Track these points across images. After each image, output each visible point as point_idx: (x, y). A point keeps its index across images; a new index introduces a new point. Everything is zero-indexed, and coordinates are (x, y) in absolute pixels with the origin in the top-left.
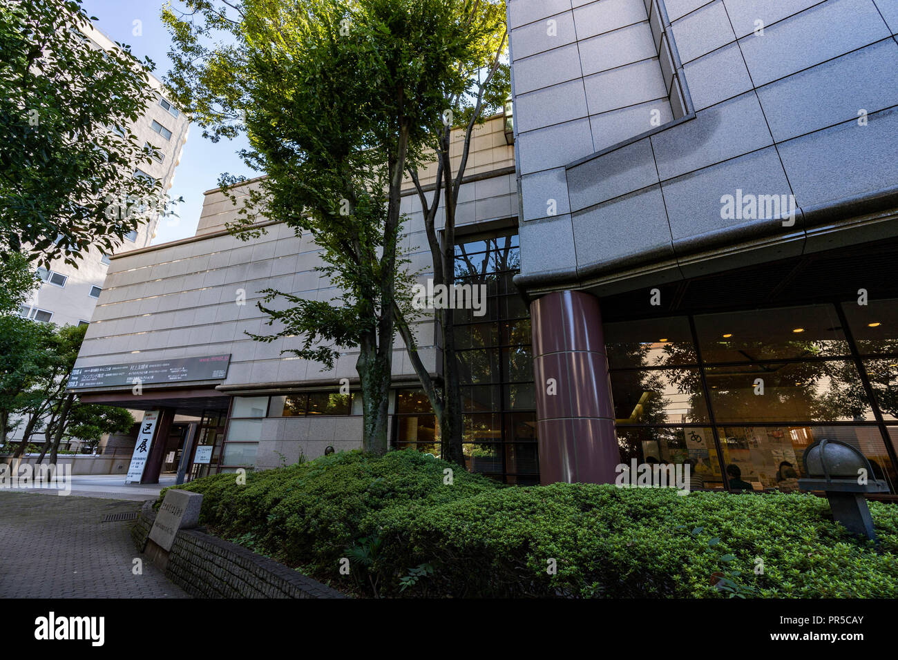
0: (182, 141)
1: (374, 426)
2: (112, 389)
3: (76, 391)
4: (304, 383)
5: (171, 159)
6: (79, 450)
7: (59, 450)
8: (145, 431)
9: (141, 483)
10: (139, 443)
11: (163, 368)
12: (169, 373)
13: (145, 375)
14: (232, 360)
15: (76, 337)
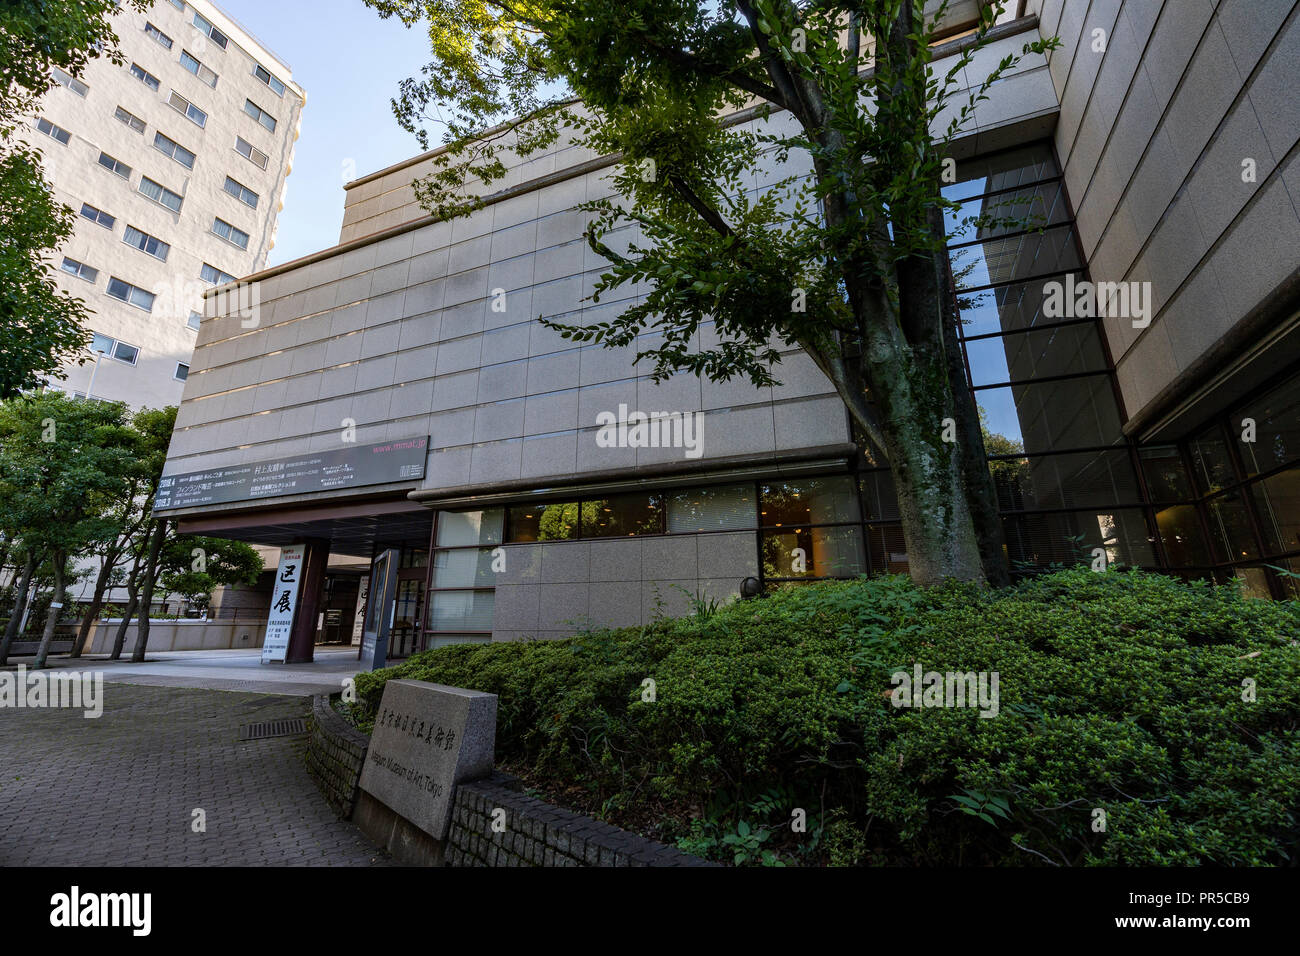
0: (293, 135)
1: (949, 511)
2: (228, 507)
3: (169, 514)
4: (576, 477)
5: (278, 163)
6: (181, 613)
7: (151, 613)
8: (284, 578)
9: (287, 663)
10: (276, 598)
11: (314, 467)
12: (322, 475)
13: (282, 481)
14: (434, 446)
15: (162, 428)
